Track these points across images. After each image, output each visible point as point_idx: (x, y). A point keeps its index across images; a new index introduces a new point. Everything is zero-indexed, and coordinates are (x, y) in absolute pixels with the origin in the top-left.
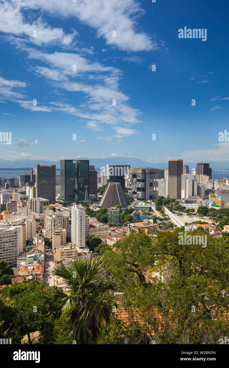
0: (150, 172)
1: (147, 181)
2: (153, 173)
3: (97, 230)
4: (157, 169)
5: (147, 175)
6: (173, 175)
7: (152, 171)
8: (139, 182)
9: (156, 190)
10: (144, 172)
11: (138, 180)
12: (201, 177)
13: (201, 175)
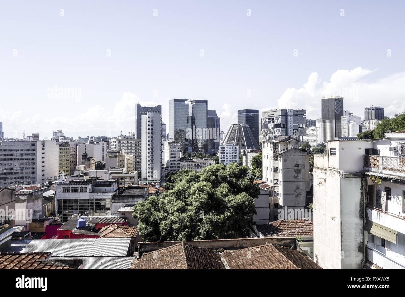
0: (293, 115)
1: (289, 126)
2: (299, 115)
3: (194, 165)
4: (304, 110)
5: (289, 117)
6: (329, 119)
7: (296, 112)
8: (278, 128)
9: (302, 140)
10: (285, 114)
11: (276, 126)
12: (371, 124)
13: (371, 121)
